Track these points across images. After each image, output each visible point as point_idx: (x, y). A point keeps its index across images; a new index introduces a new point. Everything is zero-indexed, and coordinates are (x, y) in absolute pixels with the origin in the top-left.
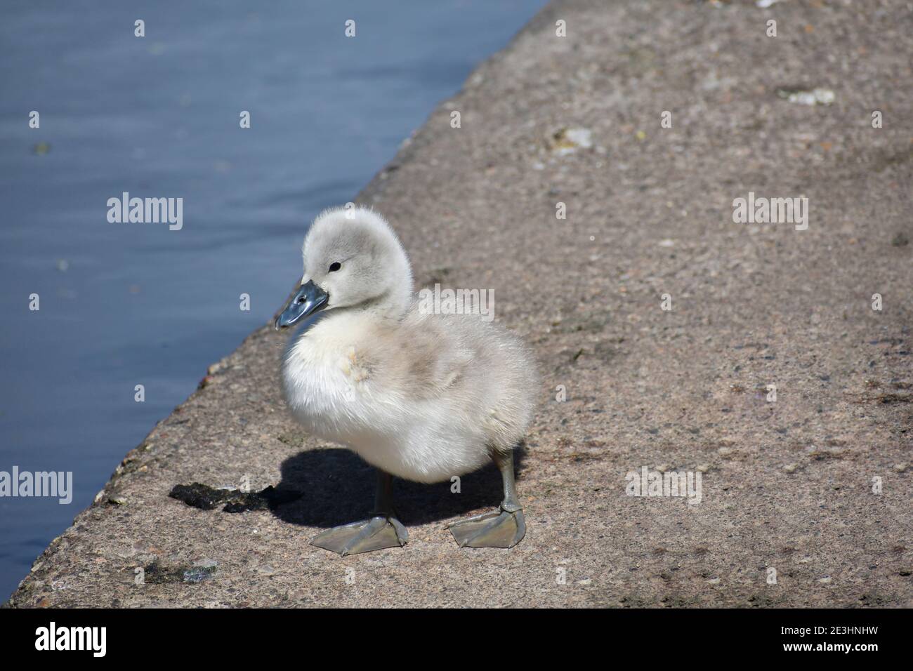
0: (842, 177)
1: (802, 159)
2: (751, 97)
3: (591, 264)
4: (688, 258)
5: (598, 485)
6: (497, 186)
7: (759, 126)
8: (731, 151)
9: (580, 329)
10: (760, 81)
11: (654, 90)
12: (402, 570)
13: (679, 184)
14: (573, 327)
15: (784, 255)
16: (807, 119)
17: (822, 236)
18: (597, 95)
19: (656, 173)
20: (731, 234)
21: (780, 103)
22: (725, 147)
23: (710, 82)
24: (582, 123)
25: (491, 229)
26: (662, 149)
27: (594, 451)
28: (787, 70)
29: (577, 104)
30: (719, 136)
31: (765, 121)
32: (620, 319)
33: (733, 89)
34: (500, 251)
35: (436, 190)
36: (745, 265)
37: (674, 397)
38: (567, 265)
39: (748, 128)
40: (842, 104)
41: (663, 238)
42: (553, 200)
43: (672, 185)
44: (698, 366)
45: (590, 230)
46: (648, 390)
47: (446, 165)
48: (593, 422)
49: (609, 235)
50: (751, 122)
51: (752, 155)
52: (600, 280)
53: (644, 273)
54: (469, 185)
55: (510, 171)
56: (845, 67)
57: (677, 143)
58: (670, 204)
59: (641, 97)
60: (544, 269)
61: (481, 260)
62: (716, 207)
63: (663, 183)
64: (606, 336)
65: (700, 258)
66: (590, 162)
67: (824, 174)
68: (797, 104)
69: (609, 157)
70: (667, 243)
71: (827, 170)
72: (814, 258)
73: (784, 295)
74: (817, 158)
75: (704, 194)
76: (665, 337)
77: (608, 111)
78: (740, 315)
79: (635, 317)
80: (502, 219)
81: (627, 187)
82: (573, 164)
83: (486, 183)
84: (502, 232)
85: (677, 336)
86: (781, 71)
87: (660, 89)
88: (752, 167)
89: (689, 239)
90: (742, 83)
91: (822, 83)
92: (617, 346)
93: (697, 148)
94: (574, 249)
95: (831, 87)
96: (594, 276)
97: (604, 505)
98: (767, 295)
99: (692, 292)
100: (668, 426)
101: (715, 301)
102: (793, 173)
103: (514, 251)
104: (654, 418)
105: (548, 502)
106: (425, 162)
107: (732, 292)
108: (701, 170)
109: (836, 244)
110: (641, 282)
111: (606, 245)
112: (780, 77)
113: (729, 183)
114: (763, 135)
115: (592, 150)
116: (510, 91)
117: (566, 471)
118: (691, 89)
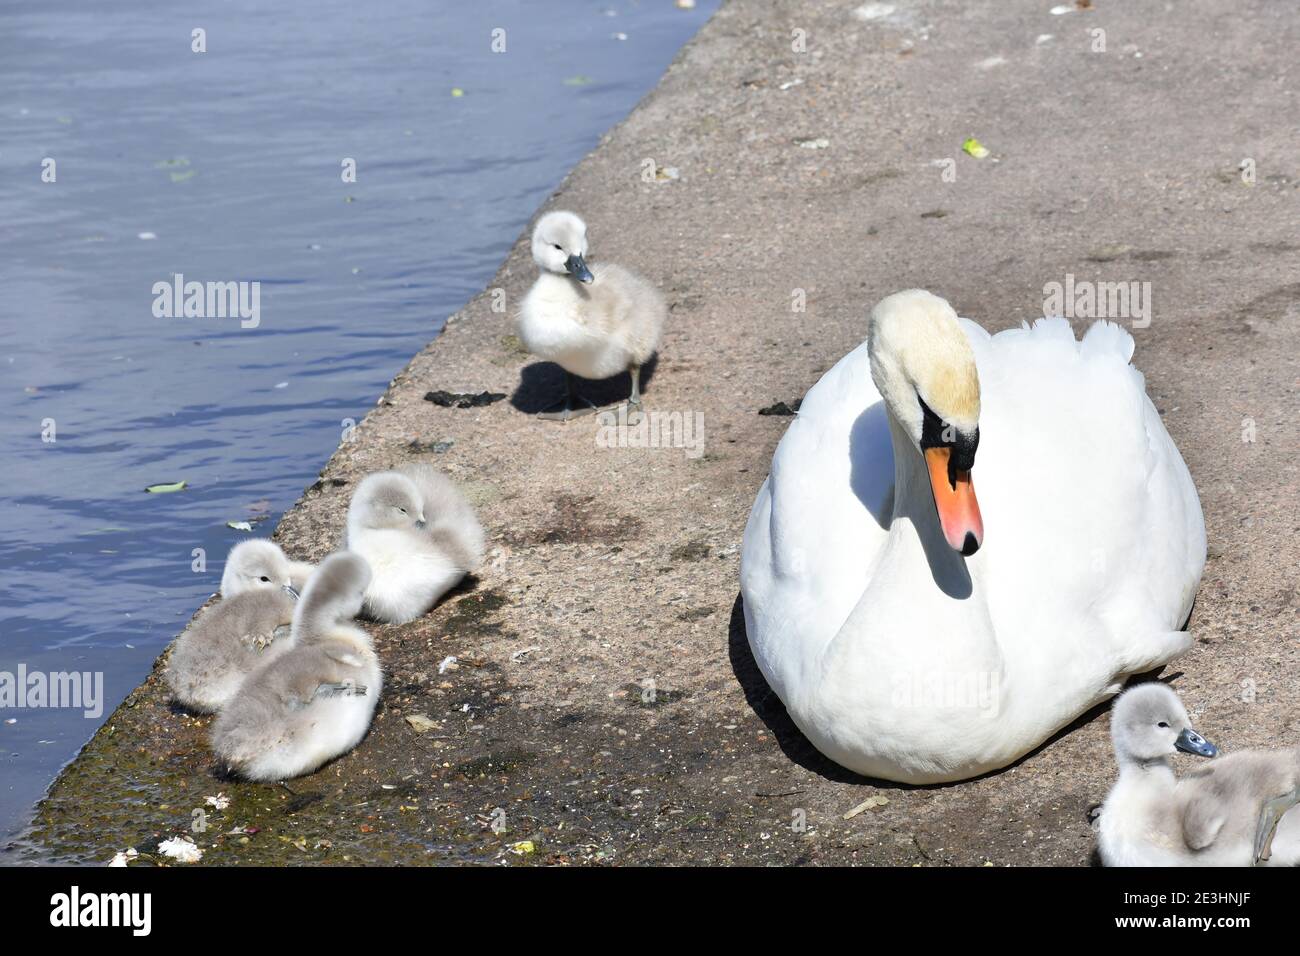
0: (835, 193)
1: (809, 182)
2: (777, 145)
3: (680, 250)
4: (739, 245)
5: (687, 386)
6: (621, 204)
7: (782, 162)
8: (765, 179)
9: (674, 290)
10: (782, 135)
11: (717, 142)
12: (568, 441)
13: (733, 200)
14: (671, 288)
15: (799, 242)
16: (812, 158)
17: (823, 229)
18: (681, 146)
19: (719, 194)
20: (766, 230)
21: (795, 148)
22: (761, 176)
23: (751, 137)
24: (672, 164)
25: (619, 230)
26: (722, 178)
27: (685, 364)
28: (799, 128)
29: (669, 152)
30: (757, 170)
31: (786, 159)
32: (698, 283)
33: (766, 141)
34: (624, 243)
35: (584, 207)
36: (775, 248)
37: (734, 330)
38: (666, 251)
39: (775, 164)
40: (834, 148)
41: (724, 233)
42: (656, 211)
43: (729, 200)
44: (748, 311)
45: (679, 229)
46: (717, 326)
47: (590, 192)
48: (684, 347)
49: (691, 232)
50: (777, 160)
51: (778, 181)
52: (685, 260)
53: (713, 255)
54: (604, 203)
55: (629, 194)
56: (835, 125)
57: (732, 175)
58: (728, 212)
59: (708, 147)
60: (652, 253)
61: (612, 249)
62: (756, 213)
63: (723, 199)
64: (691, 294)
65: (748, 245)
66: (678, 187)
67: (823, 191)
68: (805, 149)
69: (690, 184)
70: (727, 236)
71: (825, 189)
72: (818, 243)
73: (800, 266)
74: (819, 182)
75: (748, 205)
76: (727, 293)
77: (688, 156)
78: (773, 279)
79: (707, 282)
80: (625, 224)
81: (702, 202)
82: (668, 189)
83: (614, 202)
84: (625, 231)
85: (734, 293)
86: (795, 128)
87: (721, 142)
88: (779, 187)
89: (740, 232)
90: (771, 137)
91: (820, 136)
92: (697, 300)
93: (743, 177)
94: (669, 241)
95: (826, 137)
96: (682, 258)
97: (692, 398)
98: (789, 267)
99: (743, 266)
100: (730, 348)
101: (758, 271)
102: (804, 191)
103: (633, 243)
104: (721, 344)
105: (657, 397)
106: (576, 190)
107: (767, 265)
108: (746, 191)
109: (831, 234)
110: (711, 260)
111: (689, 238)
112: (795, 132)
113: (764, 198)
114: (784, 168)
115: (679, 180)
116: (629, 145)
117: (668, 377)
118: (739, 141)
